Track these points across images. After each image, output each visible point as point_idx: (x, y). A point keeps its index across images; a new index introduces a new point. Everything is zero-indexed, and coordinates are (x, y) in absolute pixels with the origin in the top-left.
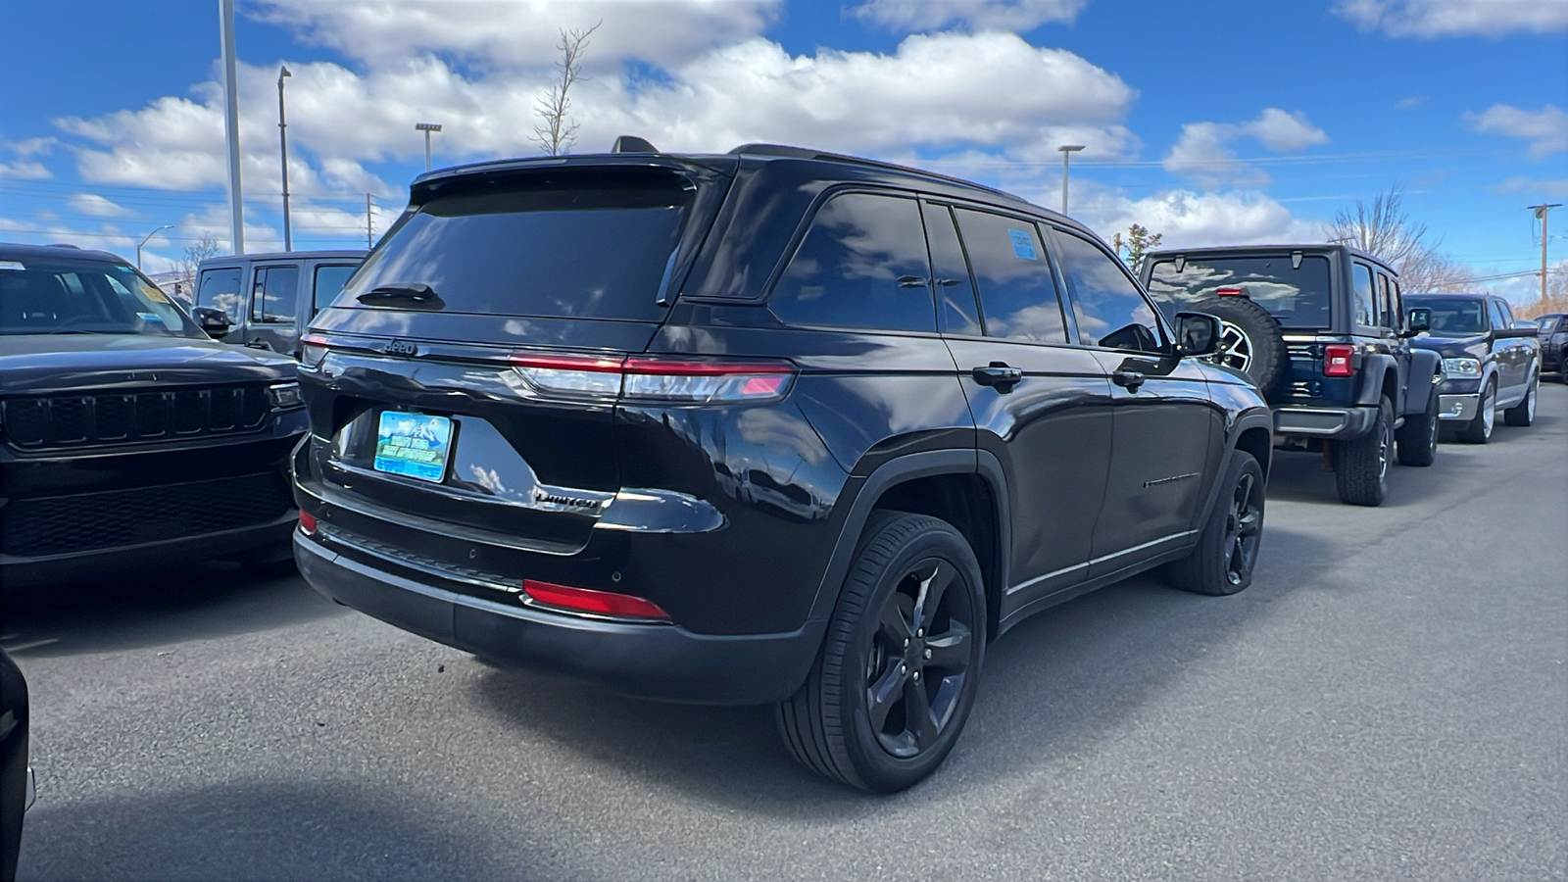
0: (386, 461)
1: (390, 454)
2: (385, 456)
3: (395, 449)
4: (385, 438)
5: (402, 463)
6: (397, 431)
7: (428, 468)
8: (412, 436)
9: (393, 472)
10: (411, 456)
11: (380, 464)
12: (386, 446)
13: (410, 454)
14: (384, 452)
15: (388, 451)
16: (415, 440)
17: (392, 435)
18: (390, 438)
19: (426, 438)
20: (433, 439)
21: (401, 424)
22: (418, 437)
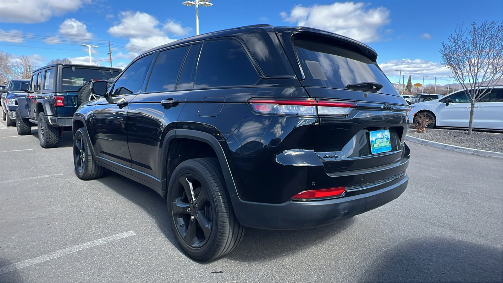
0: (375, 150)
1: (377, 146)
2: (375, 148)
3: (378, 144)
4: (373, 141)
5: (381, 148)
6: (377, 138)
7: (388, 147)
8: (382, 138)
9: (379, 153)
10: (383, 145)
11: (374, 151)
12: (375, 144)
13: (383, 144)
14: (375, 147)
15: (376, 146)
16: (383, 139)
17: (376, 139)
18: (375, 141)
19: (385, 138)
20: (387, 138)
21: (378, 135)
22: (384, 138)
